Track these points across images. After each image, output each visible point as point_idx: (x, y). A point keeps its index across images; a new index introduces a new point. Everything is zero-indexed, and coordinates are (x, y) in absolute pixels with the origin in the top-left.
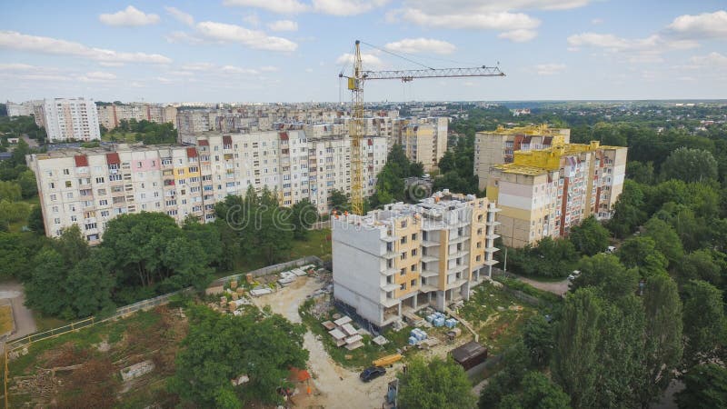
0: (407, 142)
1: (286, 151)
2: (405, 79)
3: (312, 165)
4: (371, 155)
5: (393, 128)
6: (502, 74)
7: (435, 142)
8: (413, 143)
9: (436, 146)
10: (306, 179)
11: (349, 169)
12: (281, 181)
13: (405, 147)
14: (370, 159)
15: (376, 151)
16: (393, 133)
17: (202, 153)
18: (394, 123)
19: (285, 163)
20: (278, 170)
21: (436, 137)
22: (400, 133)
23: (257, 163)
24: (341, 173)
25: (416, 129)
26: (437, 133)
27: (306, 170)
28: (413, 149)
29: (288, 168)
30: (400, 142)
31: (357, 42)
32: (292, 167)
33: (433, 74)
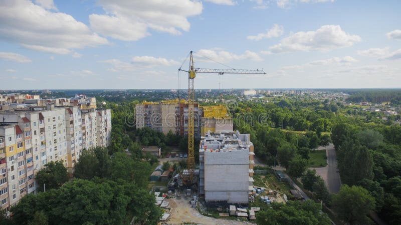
1: (72, 122)
2: (220, 73)
3: (83, 131)
4: (106, 121)
6: (265, 74)
10: (81, 142)
12: (68, 146)
15: (107, 118)
17: (25, 129)
19: (71, 131)
20: (66, 137)
23: (55, 134)
24: (94, 135)
27: (81, 135)
29: (72, 135)
31: (191, 52)
32: (75, 134)
33: (234, 72)
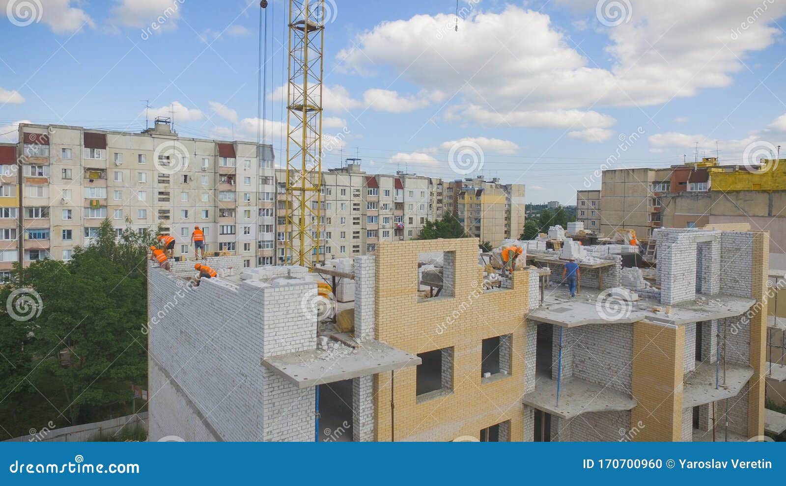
0: (466, 213)
1: (231, 178)
3: (282, 213)
4: (399, 206)
5: (445, 193)
7: (508, 218)
8: (475, 215)
9: (508, 225)
10: (269, 236)
11: (357, 228)
12: (216, 237)
13: (463, 221)
14: (398, 213)
15: (408, 200)
16: (445, 201)
18: (446, 186)
19: (226, 200)
20: (211, 214)
21: (509, 212)
22: (456, 201)
23: (164, 196)
24: (343, 234)
25: (479, 193)
26: (510, 205)
27: (269, 220)
28: (474, 223)
29: (232, 211)
30: (455, 213)
32: (240, 210)
